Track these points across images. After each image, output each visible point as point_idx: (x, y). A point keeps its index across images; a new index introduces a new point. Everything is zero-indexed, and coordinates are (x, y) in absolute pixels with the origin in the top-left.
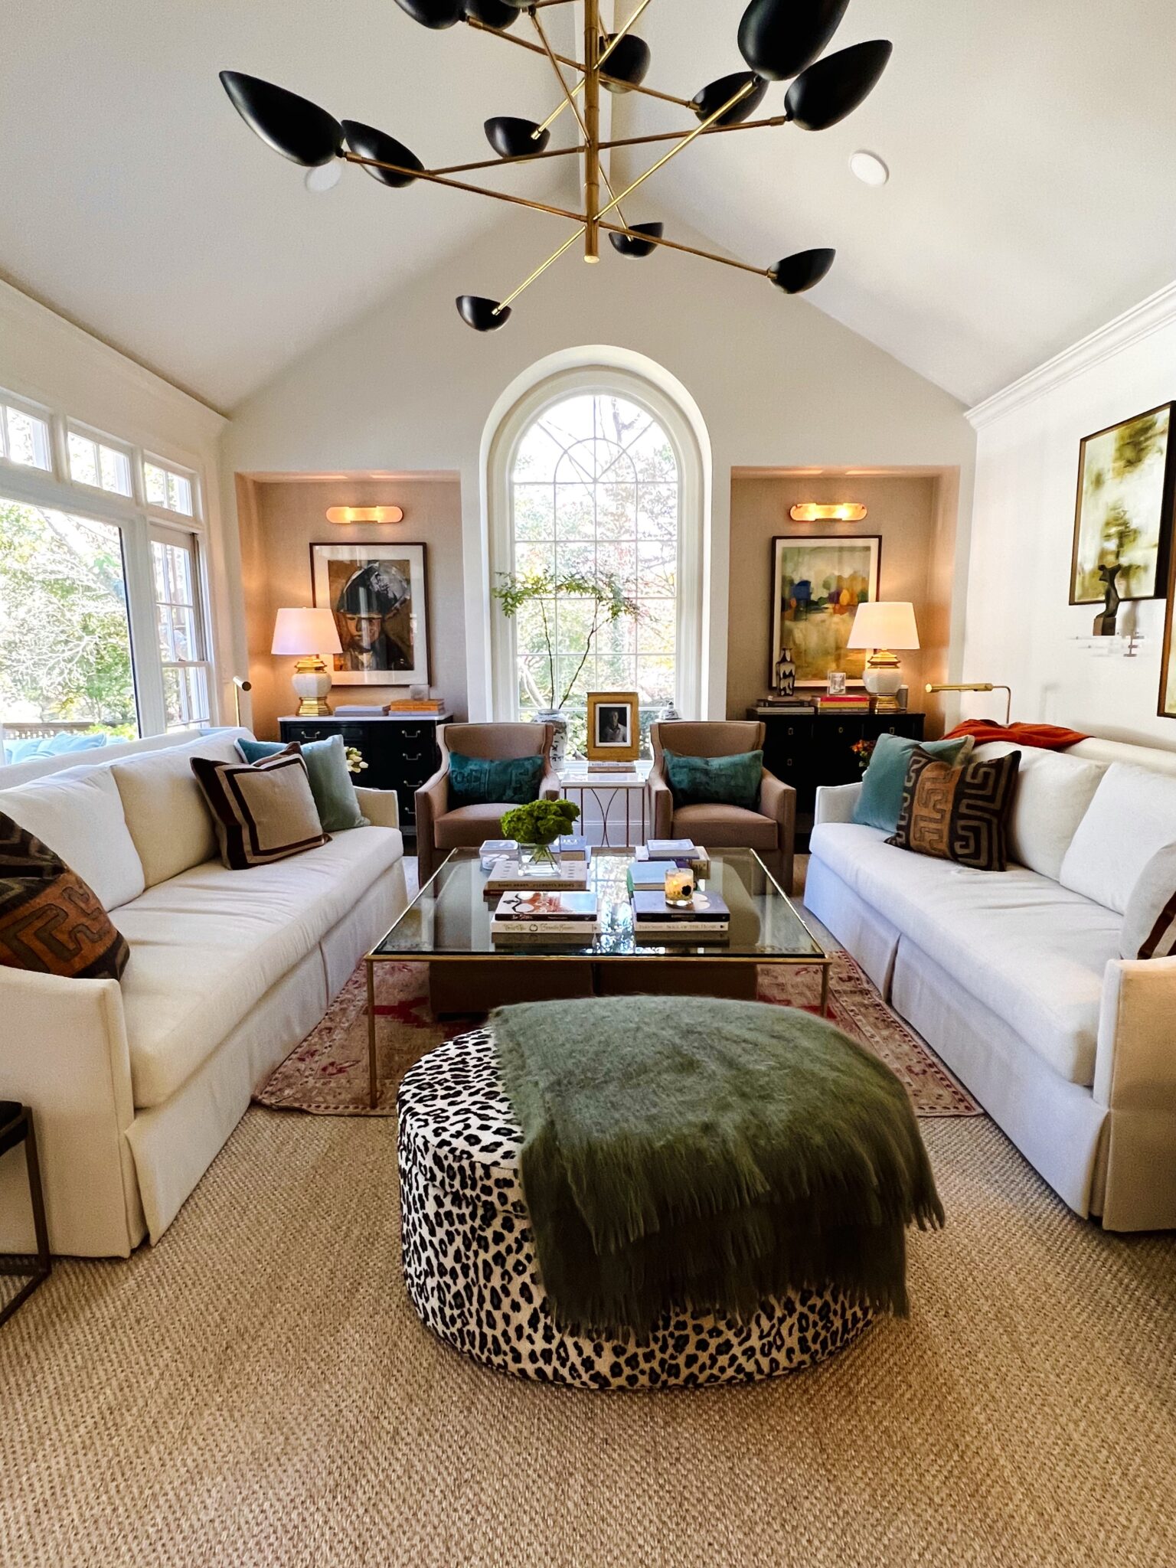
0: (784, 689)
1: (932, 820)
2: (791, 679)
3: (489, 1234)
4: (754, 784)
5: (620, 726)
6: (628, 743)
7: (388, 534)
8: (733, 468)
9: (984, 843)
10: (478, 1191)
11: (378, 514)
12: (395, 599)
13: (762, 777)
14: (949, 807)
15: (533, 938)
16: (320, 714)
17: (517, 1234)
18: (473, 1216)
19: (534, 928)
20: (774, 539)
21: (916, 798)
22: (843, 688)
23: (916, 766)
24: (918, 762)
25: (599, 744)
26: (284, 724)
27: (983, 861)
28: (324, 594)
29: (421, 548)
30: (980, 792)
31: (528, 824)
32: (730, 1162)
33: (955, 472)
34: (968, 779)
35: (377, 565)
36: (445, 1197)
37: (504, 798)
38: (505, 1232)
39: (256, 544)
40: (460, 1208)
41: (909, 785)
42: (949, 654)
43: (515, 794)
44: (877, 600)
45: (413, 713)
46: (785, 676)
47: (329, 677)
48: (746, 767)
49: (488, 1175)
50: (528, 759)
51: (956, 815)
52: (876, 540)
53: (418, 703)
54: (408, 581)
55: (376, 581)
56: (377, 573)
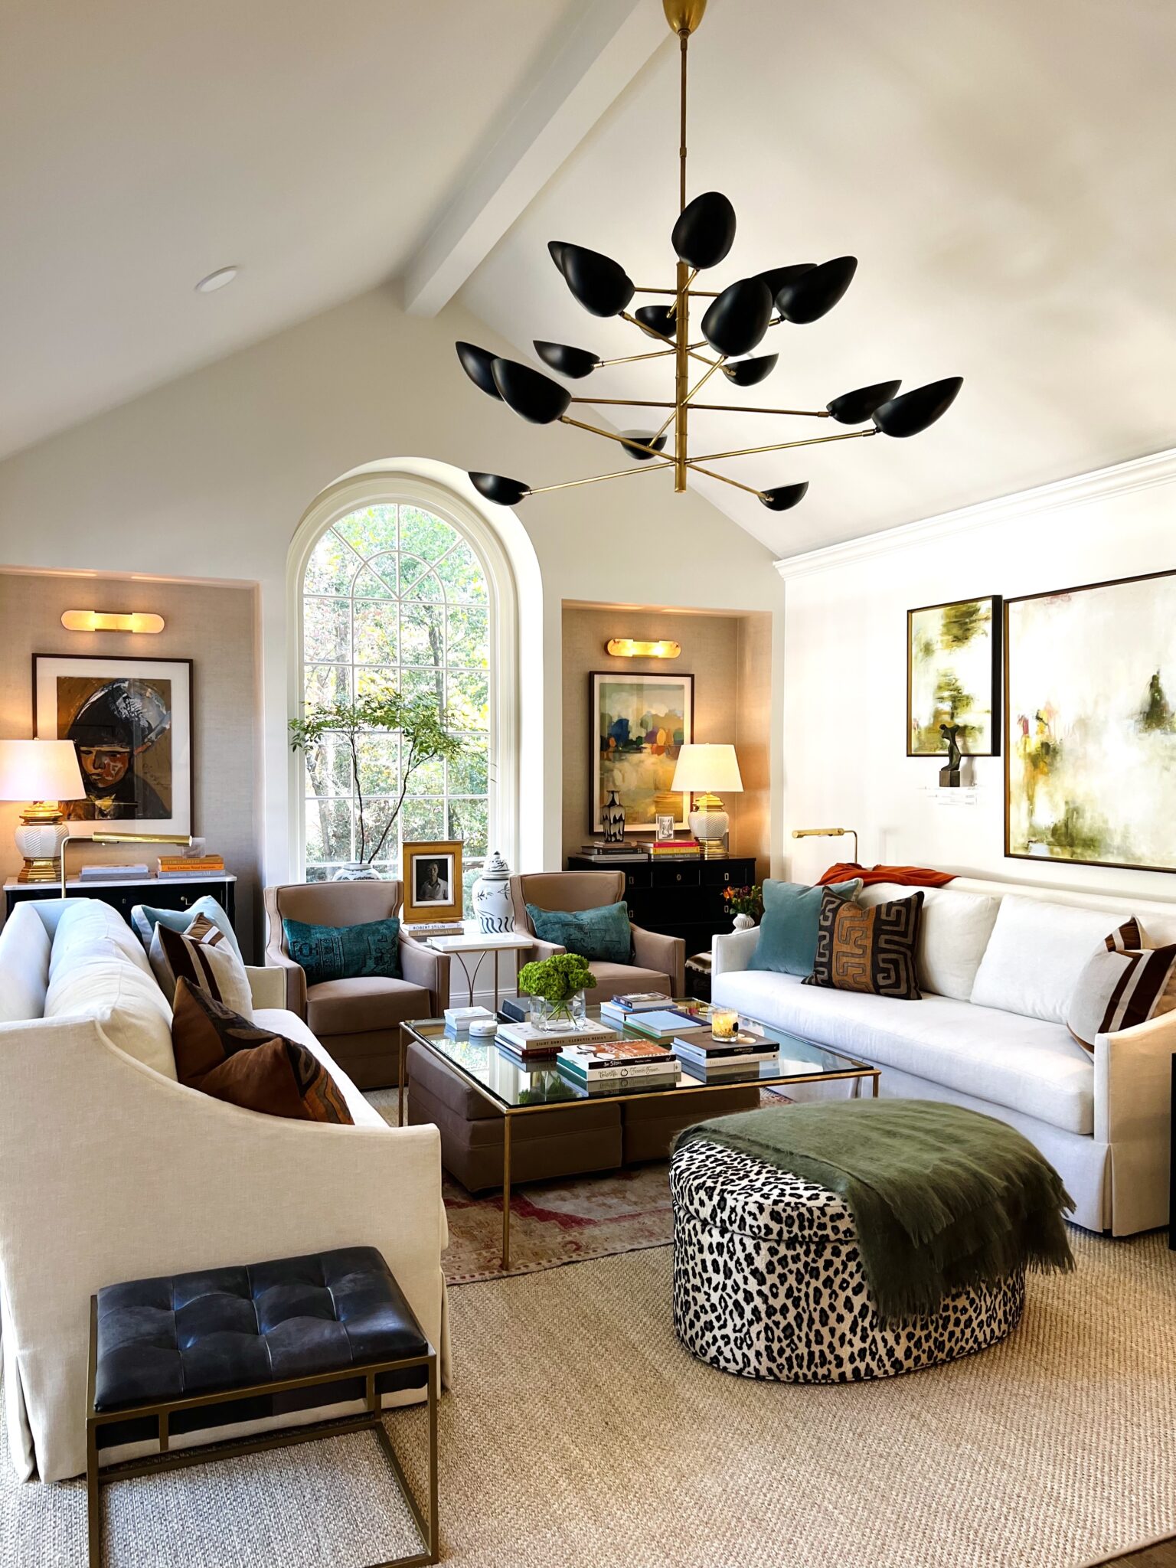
0: (615, 834)
1: (853, 955)
2: (622, 823)
5: (440, 881)
7: (138, 647)
8: (563, 601)
9: (903, 974)
10: (815, 1229)
11: (134, 622)
12: (150, 729)
14: (869, 943)
15: (624, 1083)
19: (624, 1073)
20: (591, 676)
21: (835, 935)
22: (672, 832)
23: (831, 906)
24: (833, 902)
25: (416, 904)
26: (11, 894)
27: (903, 989)
28: (49, 717)
29: (187, 665)
30: (896, 929)
33: (765, 619)
34: (884, 917)
35: (126, 685)
36: (779, 1245)
37: (365, 970)
38: (834, 1258)
40: (795, 1249)
41: (828, 923)
42: (767, 798)
43: (377, 964)
44: (692, 743)
45: (192, 874)
46: (616, 821)
50: (382, 922)
51: (876, 950)
52: (689, 679)
53: (193, 861)
54: (169, 708)
55: (124, 705)
56: (125, 695)
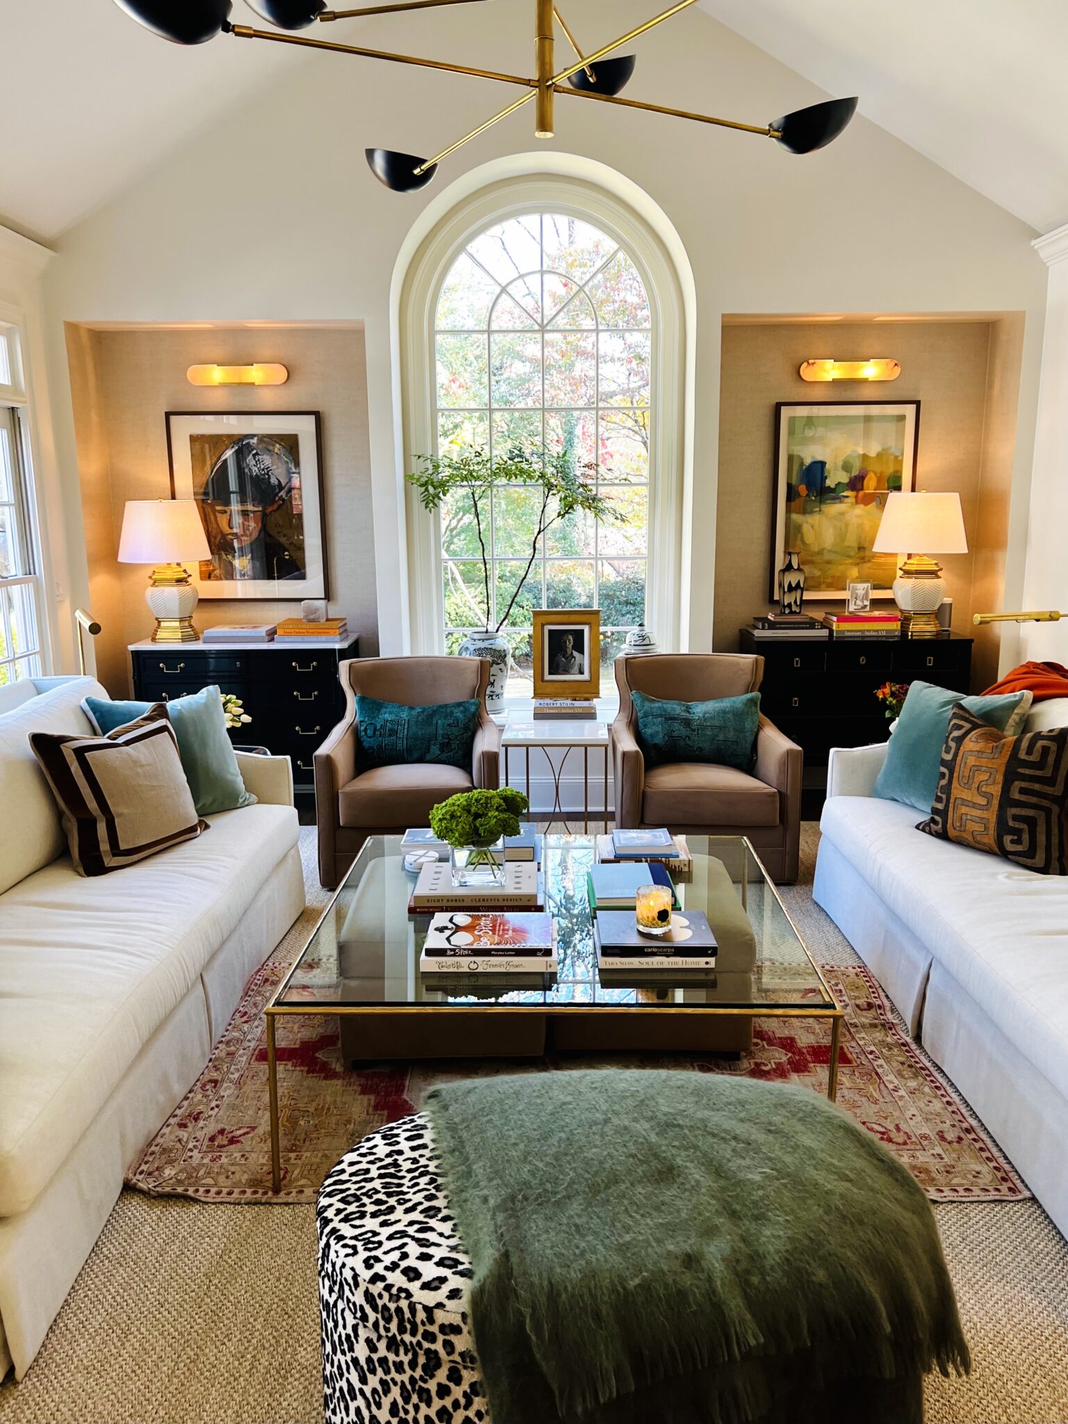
0: (789, 605)
1: (974, 805)
2: (799, 592)
3: (432, 1386)
4: (750, 738)
5: (575, 653)
6: (586, 676)
7: (268, 400)
8: (723, 316)
9: (1041, 838)
10: (419, 1337)
11: (255, 374)
12: (280, 487)
13: (760, 728)
14: (996, 790)
15: (473, 979)
16: (184, 640)
17: (465, 1386)
18: (413, 1365)
19: (473, 966)
20: (778, 407)
21: (956, 775)
22: (867, 603)
23: (956, 733)
24: (959, 727)
25: (548, 677)
26: (136, 654)
27: (1040, 859)
28: (185, 480)
29: (312, 418)
30: (1039, 773)
31: (464, 822)
32: (717, 1306)
33: (1019, 317)
34: (1022, 755)
35: (255, 441)
36: (379, 1340)
37: (428, 757)
38: (451, 1385)
39: (94, 417)
40: (397, 1354)
41: (948, 757)
42: (1006, 560)
43: (442, 751)
44: (913, 490)
45: (306, 638)
46: (791, 589)
47: (195, 591)
48: (739, 715)
49: (431, 1320)
50: (459, 704)
51: (1006, 801)
52: (914, 407)
53: (313, 625)
54: (297, 464)
55: (254, 462)
56: (254, 452)
